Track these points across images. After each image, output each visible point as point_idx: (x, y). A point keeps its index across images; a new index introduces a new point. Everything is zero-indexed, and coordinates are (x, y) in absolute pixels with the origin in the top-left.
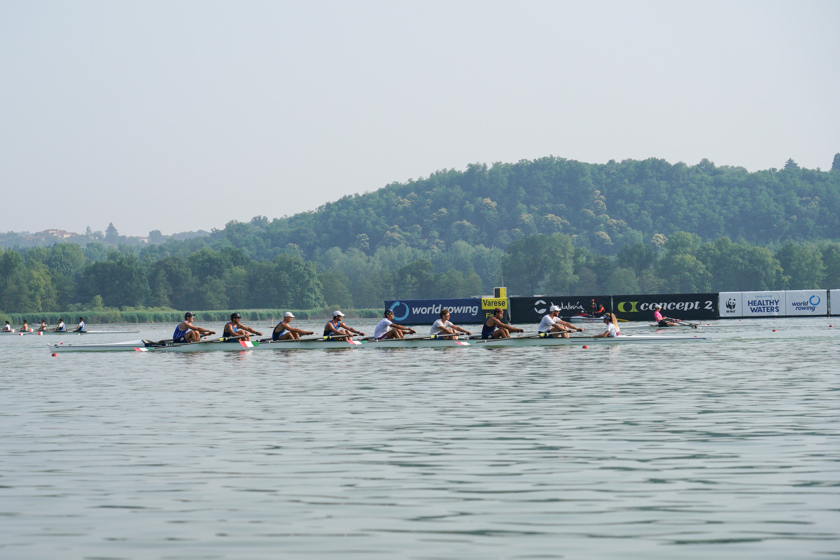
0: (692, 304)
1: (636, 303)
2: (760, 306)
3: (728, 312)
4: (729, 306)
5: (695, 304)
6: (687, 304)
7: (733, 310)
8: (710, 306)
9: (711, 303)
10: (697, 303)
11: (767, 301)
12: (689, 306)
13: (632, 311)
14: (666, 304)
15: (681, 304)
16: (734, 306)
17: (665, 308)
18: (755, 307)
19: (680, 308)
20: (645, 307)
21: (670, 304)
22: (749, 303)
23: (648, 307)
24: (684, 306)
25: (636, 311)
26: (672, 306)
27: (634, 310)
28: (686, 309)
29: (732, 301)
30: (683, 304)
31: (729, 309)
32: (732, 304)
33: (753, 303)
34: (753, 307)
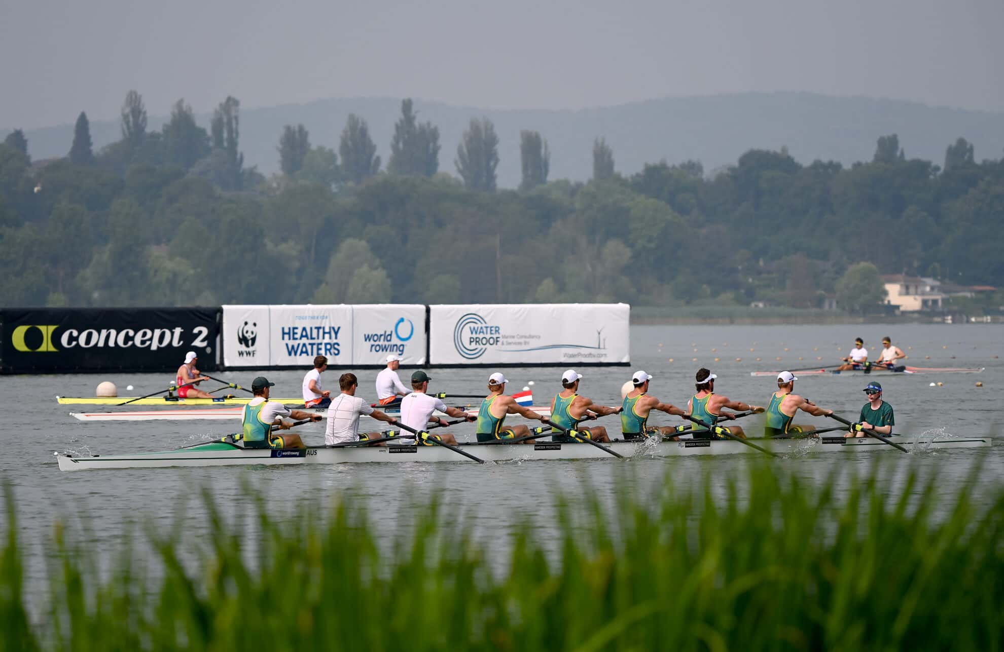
0: (168, 334)
1: (52, 328)
2: (304, 340)
3: (241, 354)
4: (243, 340)
5: (172, 334)
6: (158, 332)
7: (251, 349)
8: (203, 341)
9: (205, 331)
10: (178, 331)
11: (318, 328)
12: (161, 339)
13: (43, 348)
15: (145, 334)
16: (254, 340)
18: (296, 343)
19: (143, 342)
20: (71, 339)
21: (122, 335)
22: (284, 333)
23: (77, 339)
24: (151, 339)
25: (52, 349)
27: (47, 346)
28: (154, 347)
29: (250, 327)
30: (149, 333)
31: (243, 348)
32: (249, 336)
33: (291, 332)
34: (291, 343)
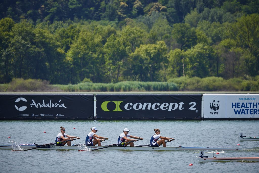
0: (177, 105)
1: (120, 102)
2: (243, 108)
3: (211, 113)
4: (213, 107)
5: (179, 105)
6: (171, 104)
7: (217, 111)
8: (194, 108)
9: (195, 104)
10: (181, 104)
11: (250, 103)
12: (173, 106)
13: (116, 110)
14: (150, 104)
15: (165, 105)
16: (218, 108)
17: (149, 108)
18: (239, 109)
19: (164, 108)
20: (129, 106)
21: (154, 105)
22: (233, 105)
23: (132, 106)
24: (168, 107)
25: (120, 110)
26: (156, 106)
27: (118, 109)
28: (170, 109)
29: (216, 103)
30: (167, 105)
31: (213, 111)
32: (216, 106)
33: (237, 105)
34: (236, 109)
